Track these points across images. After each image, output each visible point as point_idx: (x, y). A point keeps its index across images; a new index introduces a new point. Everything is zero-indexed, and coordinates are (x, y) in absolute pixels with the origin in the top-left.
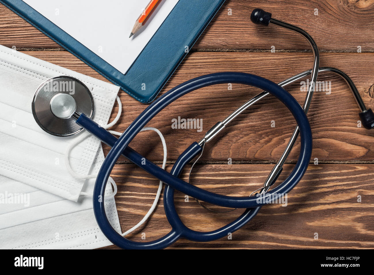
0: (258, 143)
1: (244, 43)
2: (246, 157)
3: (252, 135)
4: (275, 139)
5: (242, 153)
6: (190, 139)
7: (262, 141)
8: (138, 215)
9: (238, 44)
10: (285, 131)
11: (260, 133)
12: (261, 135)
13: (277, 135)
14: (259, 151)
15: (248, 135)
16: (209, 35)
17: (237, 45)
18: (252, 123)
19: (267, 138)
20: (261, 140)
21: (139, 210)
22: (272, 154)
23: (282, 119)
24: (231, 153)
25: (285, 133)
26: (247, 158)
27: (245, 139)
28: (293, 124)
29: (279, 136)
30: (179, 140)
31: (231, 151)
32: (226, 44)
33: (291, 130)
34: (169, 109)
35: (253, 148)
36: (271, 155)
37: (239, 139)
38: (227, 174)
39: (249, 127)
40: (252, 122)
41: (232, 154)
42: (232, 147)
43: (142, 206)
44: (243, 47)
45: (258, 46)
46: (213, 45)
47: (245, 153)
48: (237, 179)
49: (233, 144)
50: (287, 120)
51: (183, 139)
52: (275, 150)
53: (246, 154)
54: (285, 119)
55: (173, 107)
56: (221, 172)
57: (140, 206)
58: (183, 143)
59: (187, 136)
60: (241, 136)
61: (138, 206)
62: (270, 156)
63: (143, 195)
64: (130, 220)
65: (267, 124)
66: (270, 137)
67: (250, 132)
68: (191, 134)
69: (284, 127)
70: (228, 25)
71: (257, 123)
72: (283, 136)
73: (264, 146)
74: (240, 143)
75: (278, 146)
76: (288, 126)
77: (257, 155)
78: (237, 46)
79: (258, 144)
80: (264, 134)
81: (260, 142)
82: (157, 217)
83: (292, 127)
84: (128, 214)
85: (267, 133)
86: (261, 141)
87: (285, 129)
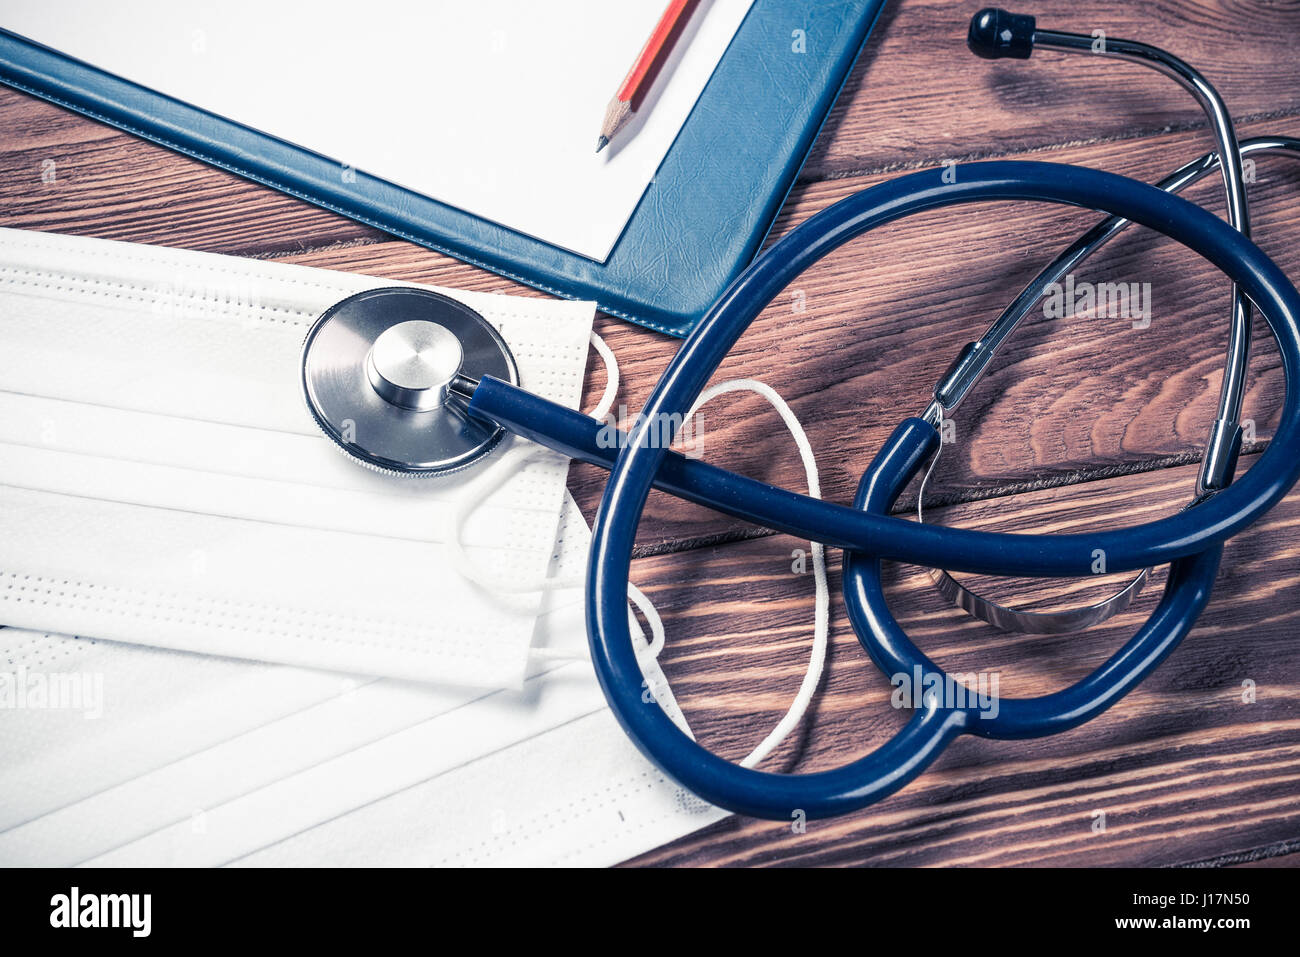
0: (1118, 403)
1: (968, 133)
2: (1093, 454)
3: (1089, 381)
4: (1173, 383)
5: (1078, 444)
6: (882, 428)
7: (1130, 394)
8: (764, 712)
9: (952, 137)
10: (1195, 352)
11: (1112, 371)
12: (1119, 378)
13: (1173, 368)
14: (1131, 428)
15: (1078, 384)
16: (848, 127)
17: (945, 141)
18: (1077, 347)
19: (1142, 385)
20: (1127, 390)
21: (764, 696)
22: (1180, 429)
23: (1173, 317)
24: (1037, 448)
25: (1198, 360)
26: (1098, 458)
27: (1070, 397)
28: (1212, 326)
29: (1180, 371)
30: (843, 437)
31: (1034, 443)
32: (911, 144)
33: (1215, 345)
34: (782, 348)
35: (1108, 422)
36: (1175, 432)
37: (1051, 402)
38: (1046, 516)
39: (1072, 360)
40: (1076, 342)
41: (1044, 451)
42: (1034, 431)
43: (772, 678)
44: (970, 145)
45: (1014, 134)
46: (869, 152)
47: (1089, 442)
48: (1089, 524)
49: (1037, 421)
50: (1187, 318)
51: (855, 432)
52: (1185, 415)
53: (1092, 444)
54: (1180, 316)
55: (793, 340)
56: (1026, 513)
57: (763, 680)
58: (861, 444)
59: (868, 422)
60: (1054, 391)
61: (756, 681)
62: (1175, 437)
63: (764, 641)
64: (737, 737)
65: (1128, 342)
66: (1152, 378)
67: (1079, 375)
68: (881, 413)
69: (1189, 340)
70: (898, 93)
71: (1093, 343)
72: (1194, 368)
73: (1144, 408)
74: (1056, 414)
75: (1191, 400)
76: (1199, 336)
77: (1129, 442)
78: (948, 146)
79: (1120, 408)
80: (1128, 372)
81: (1123, 400)
82: (838, 706)
83: (1214, 338)
84: (726, 714)
85: (1137, 367)
86: (1126, 395)
87: (1194, 345)
